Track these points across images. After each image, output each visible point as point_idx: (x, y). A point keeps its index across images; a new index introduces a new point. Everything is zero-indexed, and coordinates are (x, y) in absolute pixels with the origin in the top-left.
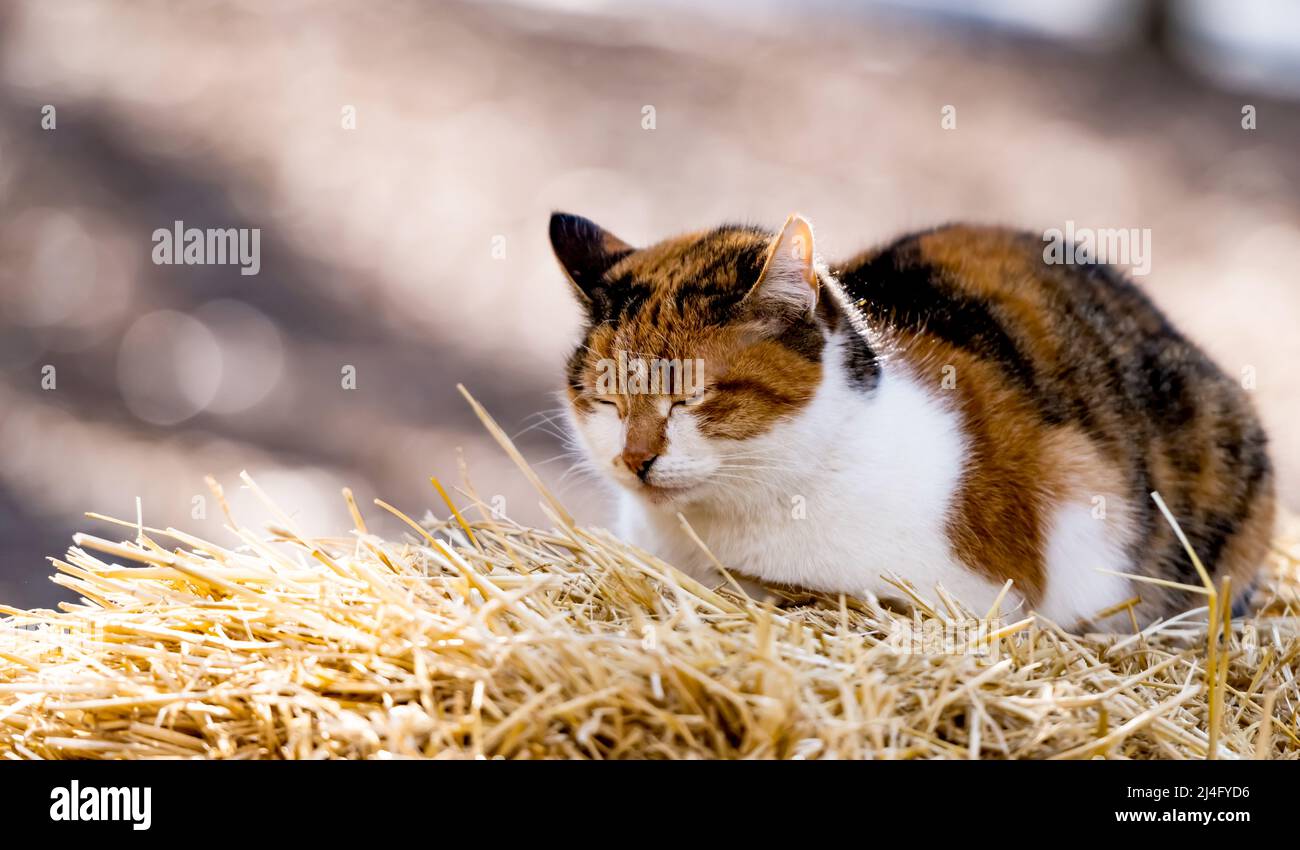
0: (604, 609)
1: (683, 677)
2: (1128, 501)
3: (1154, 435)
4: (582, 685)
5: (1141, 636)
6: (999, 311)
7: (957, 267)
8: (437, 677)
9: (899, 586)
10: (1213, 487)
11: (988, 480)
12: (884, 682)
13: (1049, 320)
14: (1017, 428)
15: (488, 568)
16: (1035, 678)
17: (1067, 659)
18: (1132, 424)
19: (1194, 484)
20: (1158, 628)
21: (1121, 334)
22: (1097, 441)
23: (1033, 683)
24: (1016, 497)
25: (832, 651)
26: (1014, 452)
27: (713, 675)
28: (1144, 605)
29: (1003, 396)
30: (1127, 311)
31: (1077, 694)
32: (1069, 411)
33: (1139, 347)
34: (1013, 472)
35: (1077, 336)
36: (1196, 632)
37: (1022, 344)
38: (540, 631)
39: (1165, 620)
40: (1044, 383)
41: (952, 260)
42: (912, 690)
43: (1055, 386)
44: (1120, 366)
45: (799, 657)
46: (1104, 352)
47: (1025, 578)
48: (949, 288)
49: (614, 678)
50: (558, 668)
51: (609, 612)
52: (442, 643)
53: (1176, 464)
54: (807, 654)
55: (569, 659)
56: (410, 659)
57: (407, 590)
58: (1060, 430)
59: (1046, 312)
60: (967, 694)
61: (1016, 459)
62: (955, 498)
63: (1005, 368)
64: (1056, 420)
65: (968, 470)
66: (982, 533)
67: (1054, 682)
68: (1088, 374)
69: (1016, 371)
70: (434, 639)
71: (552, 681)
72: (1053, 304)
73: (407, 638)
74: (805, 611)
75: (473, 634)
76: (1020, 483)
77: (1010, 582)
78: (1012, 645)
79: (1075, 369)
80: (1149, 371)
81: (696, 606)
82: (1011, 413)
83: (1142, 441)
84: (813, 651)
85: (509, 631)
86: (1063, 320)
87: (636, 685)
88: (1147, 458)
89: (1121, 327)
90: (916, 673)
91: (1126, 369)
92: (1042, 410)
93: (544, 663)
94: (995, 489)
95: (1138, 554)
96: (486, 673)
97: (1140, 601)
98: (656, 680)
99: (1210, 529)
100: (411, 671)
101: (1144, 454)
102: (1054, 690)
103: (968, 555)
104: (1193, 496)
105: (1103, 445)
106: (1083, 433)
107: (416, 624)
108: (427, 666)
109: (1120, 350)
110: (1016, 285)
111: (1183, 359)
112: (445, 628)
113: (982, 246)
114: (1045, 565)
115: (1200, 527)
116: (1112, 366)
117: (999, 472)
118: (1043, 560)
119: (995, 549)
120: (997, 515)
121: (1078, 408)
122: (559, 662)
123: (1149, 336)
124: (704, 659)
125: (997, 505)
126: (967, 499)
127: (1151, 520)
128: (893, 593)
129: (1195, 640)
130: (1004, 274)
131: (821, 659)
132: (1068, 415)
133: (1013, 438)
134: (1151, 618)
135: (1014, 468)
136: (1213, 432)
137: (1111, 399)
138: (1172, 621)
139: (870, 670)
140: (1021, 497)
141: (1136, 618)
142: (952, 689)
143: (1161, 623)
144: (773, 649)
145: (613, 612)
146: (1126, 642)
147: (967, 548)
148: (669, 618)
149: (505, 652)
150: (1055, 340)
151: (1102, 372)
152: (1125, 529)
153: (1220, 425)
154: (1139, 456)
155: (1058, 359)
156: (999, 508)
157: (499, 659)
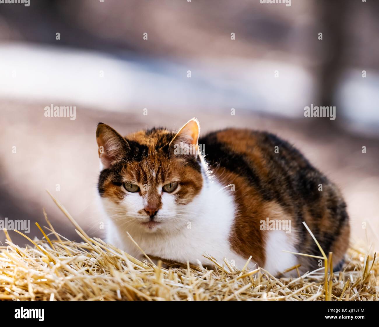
0: (100, 270)
1: (128, 290)
2: (296, 228)
3: (304, 204)
4: (91, 294)
5: (301, 278)
6: (247, 159)
7: (230, 143)
8: (37, 293)
9: (210, 259)
10: (326, 223)
11: (244, 220)
12: (204, 293)
13: (264, 162)
14: (255, 202)
15: (58, 255)
16: (261, 291)
17: (272, 285)
18: (296, 200)
19: (319, 222)
20: (307, 275)
21: (291, 167)
22: (283, 207)
23: (260, 293)
24: (254, 227)
25: (185, 282)
26: (253, 210)
27: (141, 290)
28: (302, 267)
29: (248, 189)
30: (293, 159)
31: (276, 296)
32: (273, 195)
33: (298, 172)
34: (253, 217)
35: (275, 168)
36: (322, 277)
37: (255, 171)
38: (75, 275)
39: (309, 272)
40: (263, 185)
41: (229, 141)
42: (214, 296)
43: (267, 186)
44: (291, 179)
45: (172, 284)
46: (285, 173)
47: (258, 257)
48: (229, 150)
49: (103, 292)
50: (82, 288)
51: (102, 270)
52: (39, 281)
53: (313, 215)
54: (176, 283)
55: (86, 285)
56: (26, 287)
57: (26, 262)
58: (270, 203)
59: (263, 159)
60: (235, 297)
61: (254, 213)
62: (232, 227)
63: (249, 180)
64: (268, 199)
65: (237, 216)
66: (242, 240)
67: (267, 292)
68: (279, 181)
69: (253, 180)
70: (36, 279)
71: (79, 293)
72: (266, 156)
73: (26, 279)
74: (176, 269)
75: (50, 277)
76: (256, 222)
77: (251, 257)
78: (252, 280)
79: (274, 180)
80: (302, 181)
81: (134, 266)
82: (252, 196)
83: (300, 206)
84: (177, 282)
85: (64, 276)
86: (269, 162)
87: (111, 294)
88: (302, 212)
89: (291, 164)
90: (215, 290)
91: (293, 180)
92: (262, 195)
93: (77, 287)
94: (246, 224)
95: (299, 247)
96: (55, 291)
97: (300, 266)
98: (119, 292)
99: (326, 239)
100: (27, 291)
101: (301, 211)
102: (267, 295)
103: (236, 248)
104: (319, 227)
105: (286, 208)
106: (278, 203)
107: (29, 273)
108: (33, 289)
109: (291, 173)
110: (252, 150)
111: (315, 177)
112: (40, 275)
113: (239, 136)
114: (265, 252)
115: (322, 238)
116: (288, 179)
117: (248, 217)
118: (264, 250)
119: (246, 246)
120: (247, 233)
121: (276, 194)
122: (82, 286)
123: (301, 168)
124: (136, 284)
125: (247, 230)
126: (237, 228)
127: (304, 235)
128: (208, 262)
129: (321, 280)
130: (248, 146)
131: (181, 285)
132: (272, 197)
133: (253, 205)
134: (304, 272)
135: (254, 216)
136: (326, 203)
137: (288, 191)
138: (312, 273)
139: (199, 288)
140: (256, 227)
141: (299, 272)
142: (229, 295)
143: (308, 273)
144: (162, 281)
145: (104, 270)
146: (295, 280)
147: (236, 246)
148: (123, 271)
149: (62, 283)
150: (267, 169)
151: (284, 181)
152: (295, 239)
153: (328, 200)
154: (298, 211)
155: (268, 176)
156: (247, 231)
157: (60, 286)
